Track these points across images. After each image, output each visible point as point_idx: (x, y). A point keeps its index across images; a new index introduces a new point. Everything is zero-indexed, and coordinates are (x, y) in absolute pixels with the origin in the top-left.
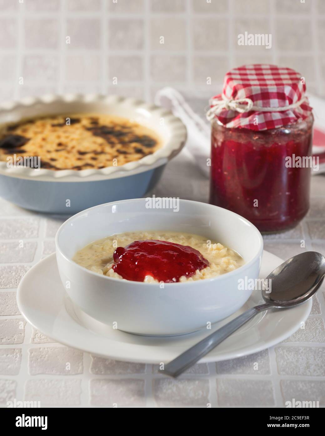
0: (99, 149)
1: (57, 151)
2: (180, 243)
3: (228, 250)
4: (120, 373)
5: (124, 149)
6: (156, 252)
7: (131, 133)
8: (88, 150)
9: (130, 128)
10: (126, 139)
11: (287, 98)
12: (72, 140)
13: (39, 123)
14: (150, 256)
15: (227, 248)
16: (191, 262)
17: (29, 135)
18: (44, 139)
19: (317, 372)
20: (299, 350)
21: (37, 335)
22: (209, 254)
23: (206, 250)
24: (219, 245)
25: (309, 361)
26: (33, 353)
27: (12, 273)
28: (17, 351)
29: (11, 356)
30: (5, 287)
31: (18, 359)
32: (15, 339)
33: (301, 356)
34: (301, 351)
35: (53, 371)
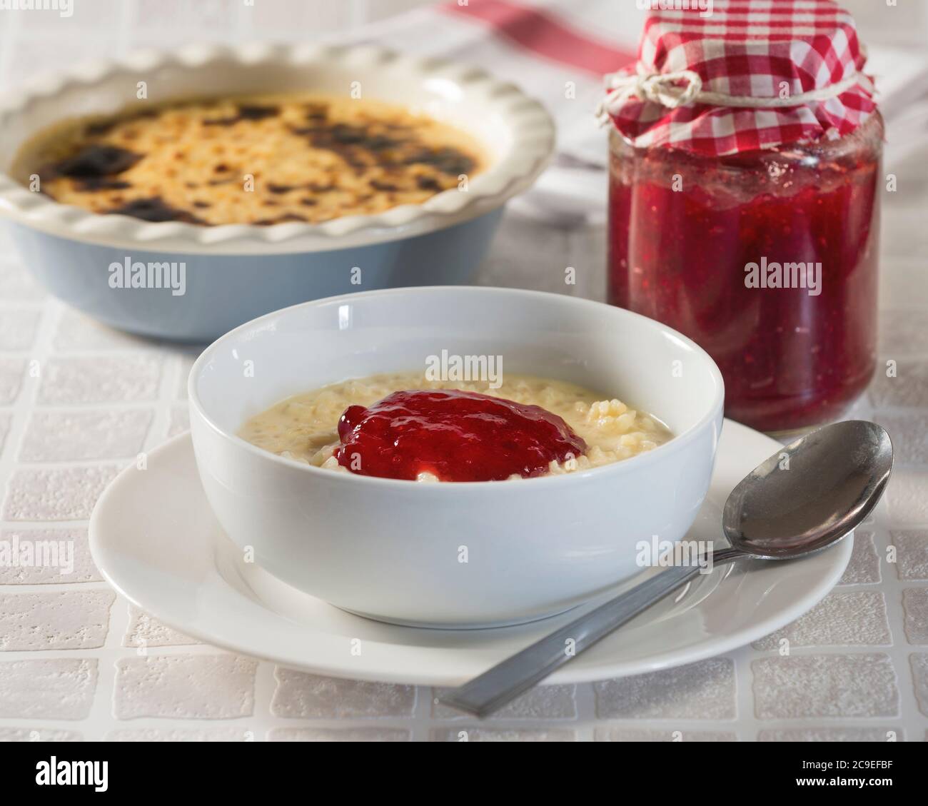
0: (323, 180)
1: (213, 183)
2: (518, 399)
3: (639, 417)
4: (348, 716)
5: (389, 180)
6: (448, 416)
7: (412, 141)
8: (295, 182)
9: (409, 128)
10: (398, 155)
11: (797, 74)
12: (255, 157)
13: (170, 117)
14: (432, 427)
15: (634, 413)
16: (537, 442)
17: (143, 144)
18: (180, 156)
19: (857, 708)
20: (814, 661)
21: (140, 627)
22: (590, 426)
23: (583, 416)
24: (616, 403)
25: (837, 683)
26: (128, 668)
27: (86, 484)
28: (87, 664)
29: (70, 676)
30: (64, 516)
31: (88, 684)
32: (82, 638)
33: (817, 675)
34: (818, 664)
35: (176, 709)
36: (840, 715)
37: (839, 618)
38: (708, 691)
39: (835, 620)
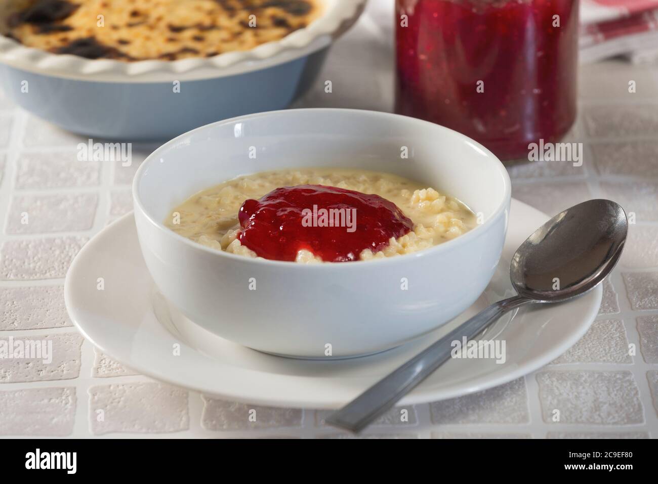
0: (207, 21)
1: (130, 25)
2: (360, 189)
3: (448, 200)
8: (187, 23)
12: (157, 5)
15: (445, 197)
16: (380, 224)
18: (105, 5)
19: (614, 418)
20: (581, 376)
21: (103, 361)
22: (413, 208)
23: (408, 200)
24: (430, 191)
25: (598, 396)
26: (98, 395)
27: (55, 250)
28: (68, 392)
29: (57, 401)
30: (42, 276)
31: (70, 407)
32: (63, 371)
33: (584, 388)
34: (584, 379)
35: (134, 426)
36: (603, 423)
37: (593, 340)
38: (509, 399)
39: (591, 342)
